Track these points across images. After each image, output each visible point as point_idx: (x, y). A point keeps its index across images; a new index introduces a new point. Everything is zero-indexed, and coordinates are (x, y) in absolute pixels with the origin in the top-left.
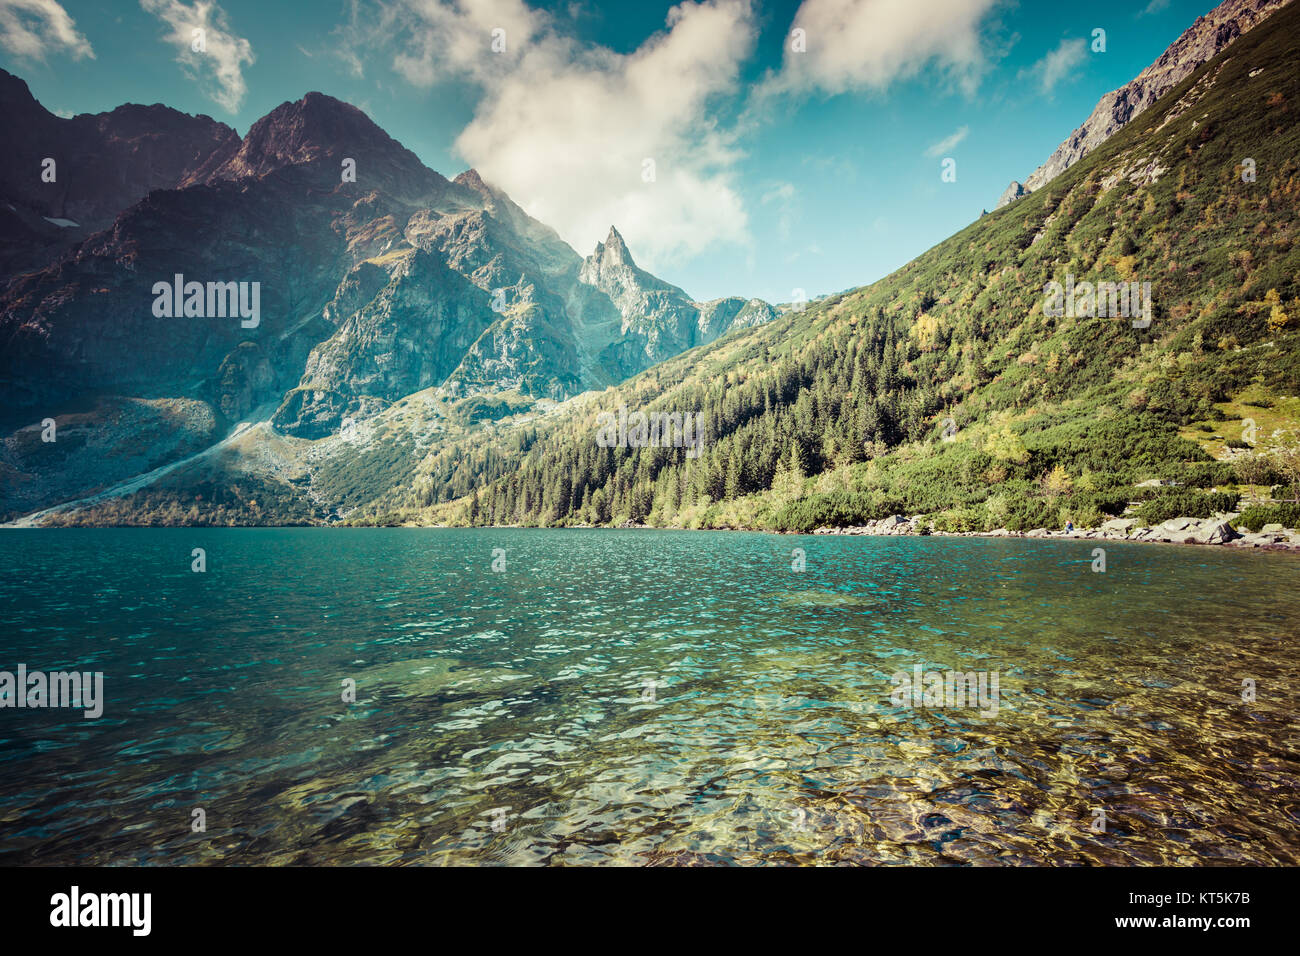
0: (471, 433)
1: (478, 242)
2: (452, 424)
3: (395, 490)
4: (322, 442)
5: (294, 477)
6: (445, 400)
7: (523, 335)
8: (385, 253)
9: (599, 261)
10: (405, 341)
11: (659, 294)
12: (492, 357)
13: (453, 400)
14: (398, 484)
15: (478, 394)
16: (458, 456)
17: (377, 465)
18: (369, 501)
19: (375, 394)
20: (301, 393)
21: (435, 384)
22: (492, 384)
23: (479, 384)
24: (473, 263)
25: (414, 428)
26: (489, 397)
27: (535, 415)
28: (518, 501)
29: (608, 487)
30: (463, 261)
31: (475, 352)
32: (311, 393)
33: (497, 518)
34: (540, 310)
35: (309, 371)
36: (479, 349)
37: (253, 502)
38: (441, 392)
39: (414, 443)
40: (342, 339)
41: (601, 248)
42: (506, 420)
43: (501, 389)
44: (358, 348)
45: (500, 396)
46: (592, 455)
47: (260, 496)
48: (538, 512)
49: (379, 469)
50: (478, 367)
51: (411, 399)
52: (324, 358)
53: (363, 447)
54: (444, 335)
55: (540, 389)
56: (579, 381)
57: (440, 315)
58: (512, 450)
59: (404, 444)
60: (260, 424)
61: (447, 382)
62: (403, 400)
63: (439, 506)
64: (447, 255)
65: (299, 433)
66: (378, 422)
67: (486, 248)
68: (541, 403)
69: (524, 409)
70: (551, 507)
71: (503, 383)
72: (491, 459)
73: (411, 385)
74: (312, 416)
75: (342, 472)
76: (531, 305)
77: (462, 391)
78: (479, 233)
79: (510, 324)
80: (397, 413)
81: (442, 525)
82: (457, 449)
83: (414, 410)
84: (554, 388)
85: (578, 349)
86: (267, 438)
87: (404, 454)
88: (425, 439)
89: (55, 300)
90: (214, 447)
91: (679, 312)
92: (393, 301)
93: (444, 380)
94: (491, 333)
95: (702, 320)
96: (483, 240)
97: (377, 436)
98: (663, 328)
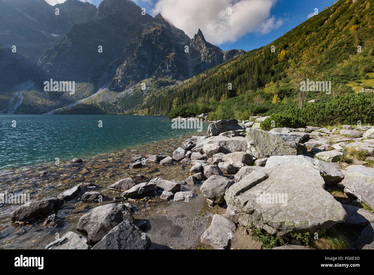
0: (158, 90)
2: (153, 88)
4: (121, 93)
5: (113, 102)
6: (152, 81)
7: (172, 62)
8: (136, 40)
9: (195, 40)
10: (141, 65)
11: (212, 49)
12: (164, 69)
13: (154, 81)
14: (139, 104)
16: (153, 96)
18: (132, 108)
19: (134, 80)
20: (115, 80)
21: (149, 77)
22: (164, 76)
23: (161, 77)
24: (159, 42)
25: (143, 89)
26: (163, 80)
27: (175, 85)
30: (156, 41)
31: (160, 68)
32: (117, 80)
33: (155, 113)
34: (177, 55)
35: (117, 74)
37: (103, 108)
38: (151, 79)
39: (143, 93)
40: (125, 65)
41: (196, 36)
42: (168, 87)
43: (167, 78)
44: (129, 67)
45: (166, 80)
47: (105, 107)
48: (163, 111)
49: (134, 100)
50: (161, 72)
51: (143, 81)
52: (120, 70)
53: (130, 94)
54: (151, 63)
55: (178, 78)
56: (188, 75)
57: (150, 57)
60: (105, 89)
62: (141, 81)
64: (152, 40)
65: (115, 91)
66: (135, 87)
67: (162, 37)
68: (177, 82)
69: (173, 83)
71: (167, 76)
73: (143, 78)
74: (118, 86)
75: (125, 101)
76: (175, 53)
77: (156, 79)
78: (160, 33)
79: (169, 59)
80: (139, 85)
82: (153, 94)
83: (143, 84)
84: (181, 77)
85: (189, 66)
86: (107, 92)
87: (141, 96)
88: (146, 92)
89: (54, 56)
90: (94, 94)
91: (217, 54)
92: (137, 54)
93: (151, 75)
94: (164, 62)
95: (224, 57)
96: (161, 35)
97: (134, 91)
98: (213, 59)
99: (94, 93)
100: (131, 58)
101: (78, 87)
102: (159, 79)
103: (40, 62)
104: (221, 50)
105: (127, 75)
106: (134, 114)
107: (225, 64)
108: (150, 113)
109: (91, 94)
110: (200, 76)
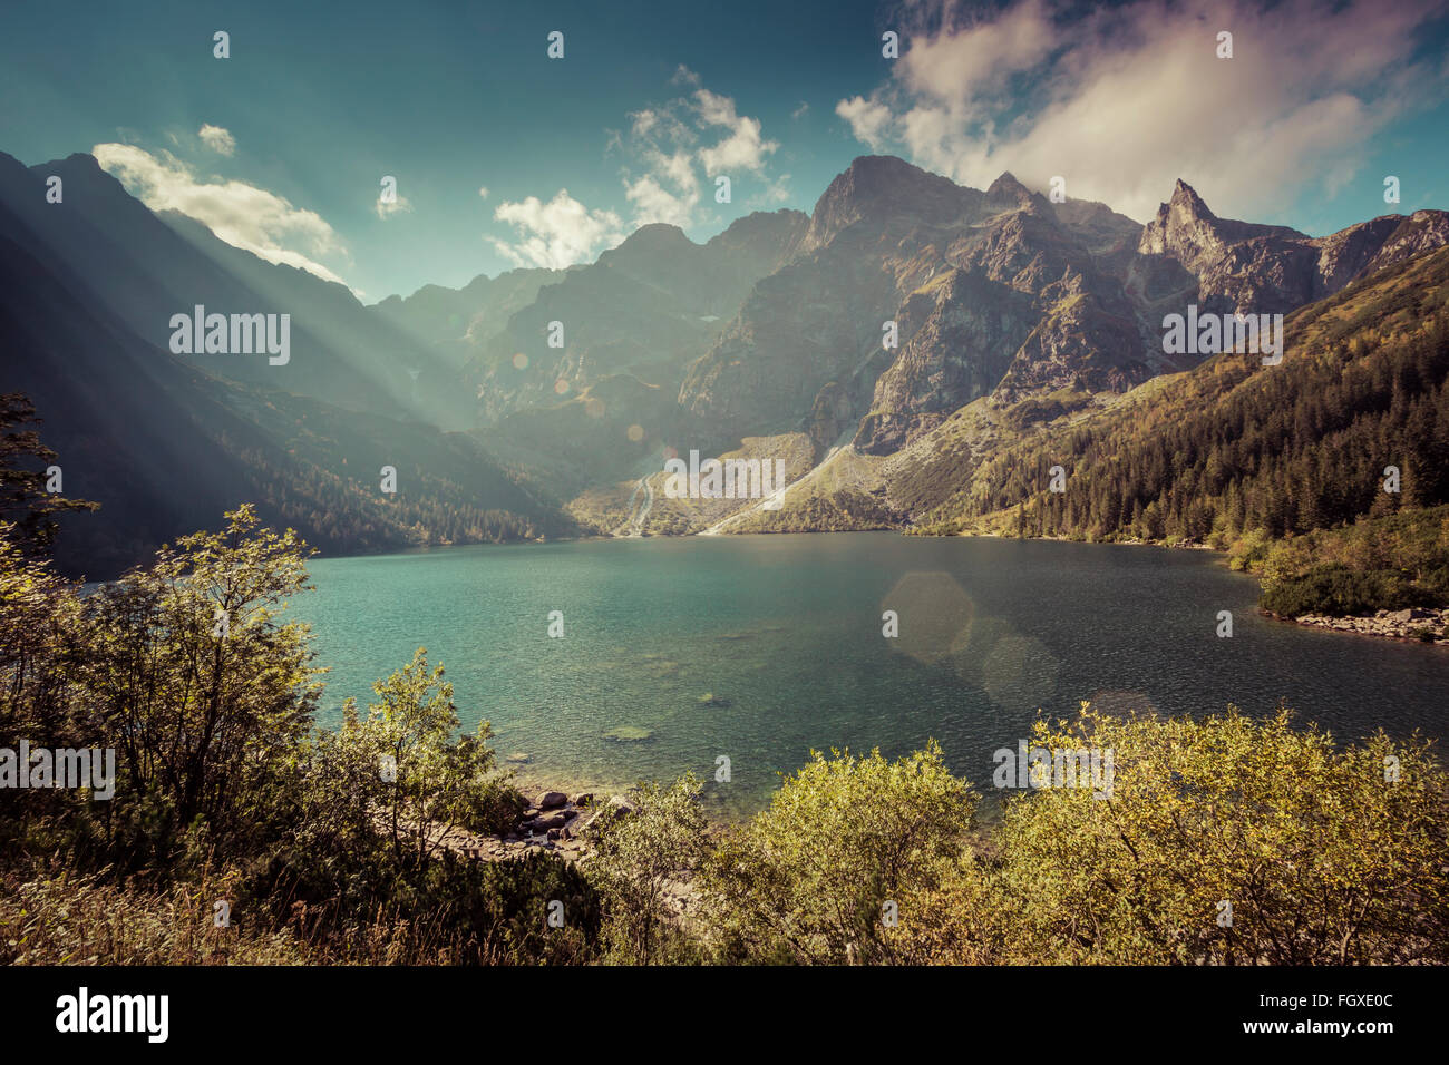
0: (1024, 437)
1: (1016, 247)
2: (1004, 431)
3: (956, 496)
4: (892, 458)
5: (874, 489)
6: (996, 407)
7: (1072, 329)
8: (930, 280)
9: (1163, 224)
10: (954, 358)
11: (1251, 243)
12: (1040, 359)
13: (1004, 407)
14: (958, 491)
15: (1029, 398)
16: (1011, 461)
17: (939, 474)
18: (934, 507)
19: (932, 411)
20: (872, 418)
21: (986, 394)
22: (1043, 385)
23: (1030, 388)
24: (1013, 270)
25: (969, 438)
26: (1040, 399)
27: (1093, 411)
28: (1064, 515)
29: (1162, 502)
30: (1003, 270)
31: (1023, 357)
32: (880, 417)
33: (1045, 530)
34: (1091, 299)
35: (877, 399)
36: (1026, 353)
37: (846, 512)
38: (991, 400)
39: (970, 452)
40: (900, 367)
41: (1165, 210)
42: (1061, 420)
43: (1053, 389)
44: (914, 373)
45: (1051, 396)
46: (1145, 465)
47: (850, 506)
48: (1085, 527)
49: (941, 477)
50: (1027, 371)
51: (964, 411)
52: (887, 386)
53: (925, 459)
54: (990, 346)
55: (1098, 384)
56: (1145, 367)
57: (984, 328)
58: (1066, 453)
59: (960, 454)
60: (845, 448)
61: (996, 391)
62: (957, 413)
63: (992, 515)
64: (986, 268)
65: (873, 452)
66: (937, 436)
67: (1025, 250)
68: (1099, 398)
69: (1080, 406)
70: (1097, 522)
71: (1054, 384)
72: (1043, 464)
73: (963, 399)
74: (882, 436)
75: (911, 483)
76: (1080, 296)
77: (1012, 397)
78: (1016, 238)
79: (1058, 322)
80: (953, 425)
81: (996, 534)
82: (1010, 455)
83: (968, 421)
84: (1114, 379)
85: (1143, 331)
86: (852, 458)
87: (961, 463)
88: (979, 447)
89: (712, 376)
90: (816, 469)
91: (1284, 261)
92: (940, 324)
93: (993, 388)
94: (1038, 335)
95: (1324, 261)
97: (937, 448)
98: (1261, 284)
99: (815, 465)
100: (919, 343)
101: (773, 450)
103: (683, 396)
104: (1299, 235)
105: (910, 400)
106: (960, 530)
107: (1342, 301)
108: (1027, 530)
109: (806, 470)
110: (1211, 370)
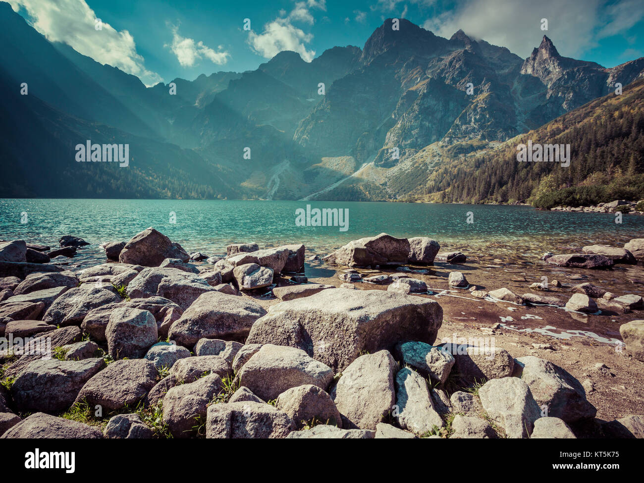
0: (454, 161)
1: (460, 67)
2: (445, 158)
3: (419, 187)
4: (392, 169)
5: (381, 183)
6: (442, 147)
7: (483, 109)
8: (417, 84)
9: (534, 59)
10: (424, 122)
11: (575, 70)
12: (466, 124)
13: (446, 146)
14: (420, 185)
15: (458, 143)
16: (446, 172)
17: (412, 177)
18: (409, 192)
19: (412, 148)
20: (384, 150)
21: (438, 140)
22: (466, 137)
23: (459, 138)
24: (457, 79)
25: (428, 161)
26: (464, 143)
27: (488, 150)
29: (509, 184)
30: (453, 79)
31: (457, 123)
32: (388, 150)
34: (494, 95)
35: (387, 141)
36: (459, 121)
37: (367, 193)
38: (441, 143)
39: (428, 167)
40: (399, 126)
41: (536, 51)
42: (472, 154)
43: (470, 139)
44: (405, 129)
45: (469, 142)
47: (370, 190)
49: (413, 179)
50: (459, 129)
51: (427, 148)
52: (392, 135)
53: (407, 170)
54: (442, 117)
55: (492, 137)
56: (515, 129)
57: (440, 108)
58: (471, 168)
59: (423, 168)
60: (370, 163)
61: (443, 139)
62: (424, 149)
63: (432, 194)
64: (445, 78)
65: (383, 166)
66: (413, 159)
67: (464, 69)
68: (491, 144)
69: (482, 148)
70: (478, 195)
71: (471, 136)
72: (460, 172)
73: (428, 142)
74: (388, 159)
75: (399, 180)
76: (489, 93)
77: (450, 142)
78: (461, 63)
79: (477, 106)
80: (421, 155)
81: (432, 202)
82: (446, 169)
83: (428, 153)
84: (500, 135)
85: (517, 112)
86: (372, 168)
87: (423, 172)
88: (432, 165)
89: (310, 127)
90: (356, 173)
91: (590, 78)
92: (420, 105)
93: (442, 138)
94: (466, 112)
95: (610, 80)
96: (463, 66)
97: (412, 165)
98: (577, 90)
99: (355, 171)
100: (409, 114)
101: (336, 164)
102: (455, 141)
103: (296, 137)
104: (600, 66)
105: (402, 142)
106: (416, 200)
108: (446, 199)
109: (351, 173)
110: (546, 129)
